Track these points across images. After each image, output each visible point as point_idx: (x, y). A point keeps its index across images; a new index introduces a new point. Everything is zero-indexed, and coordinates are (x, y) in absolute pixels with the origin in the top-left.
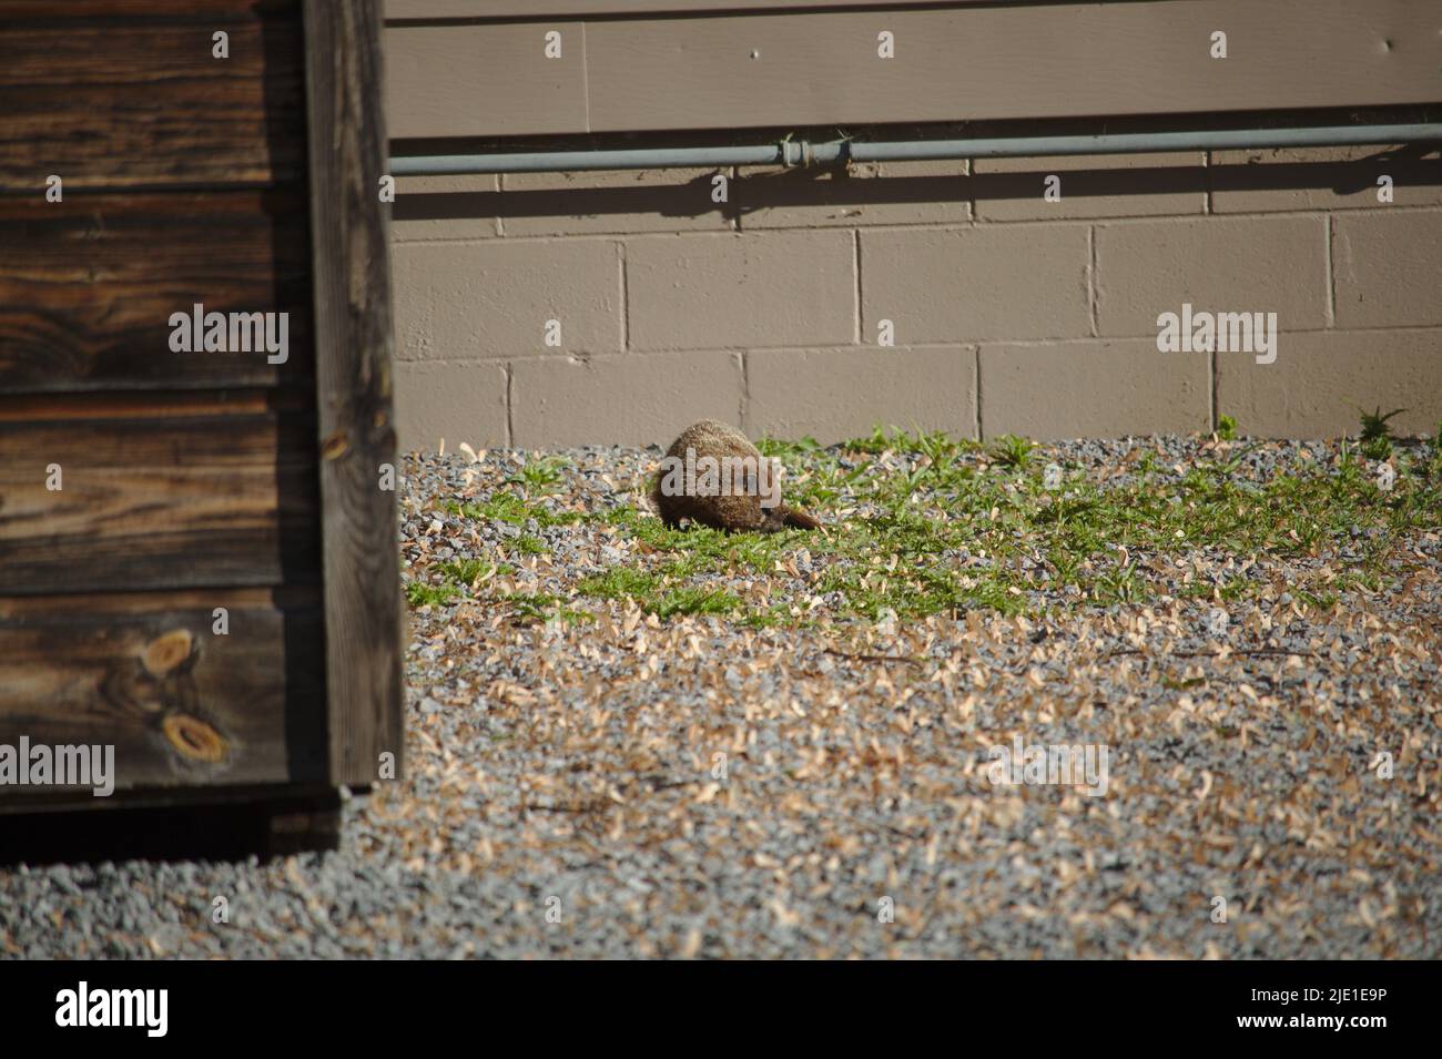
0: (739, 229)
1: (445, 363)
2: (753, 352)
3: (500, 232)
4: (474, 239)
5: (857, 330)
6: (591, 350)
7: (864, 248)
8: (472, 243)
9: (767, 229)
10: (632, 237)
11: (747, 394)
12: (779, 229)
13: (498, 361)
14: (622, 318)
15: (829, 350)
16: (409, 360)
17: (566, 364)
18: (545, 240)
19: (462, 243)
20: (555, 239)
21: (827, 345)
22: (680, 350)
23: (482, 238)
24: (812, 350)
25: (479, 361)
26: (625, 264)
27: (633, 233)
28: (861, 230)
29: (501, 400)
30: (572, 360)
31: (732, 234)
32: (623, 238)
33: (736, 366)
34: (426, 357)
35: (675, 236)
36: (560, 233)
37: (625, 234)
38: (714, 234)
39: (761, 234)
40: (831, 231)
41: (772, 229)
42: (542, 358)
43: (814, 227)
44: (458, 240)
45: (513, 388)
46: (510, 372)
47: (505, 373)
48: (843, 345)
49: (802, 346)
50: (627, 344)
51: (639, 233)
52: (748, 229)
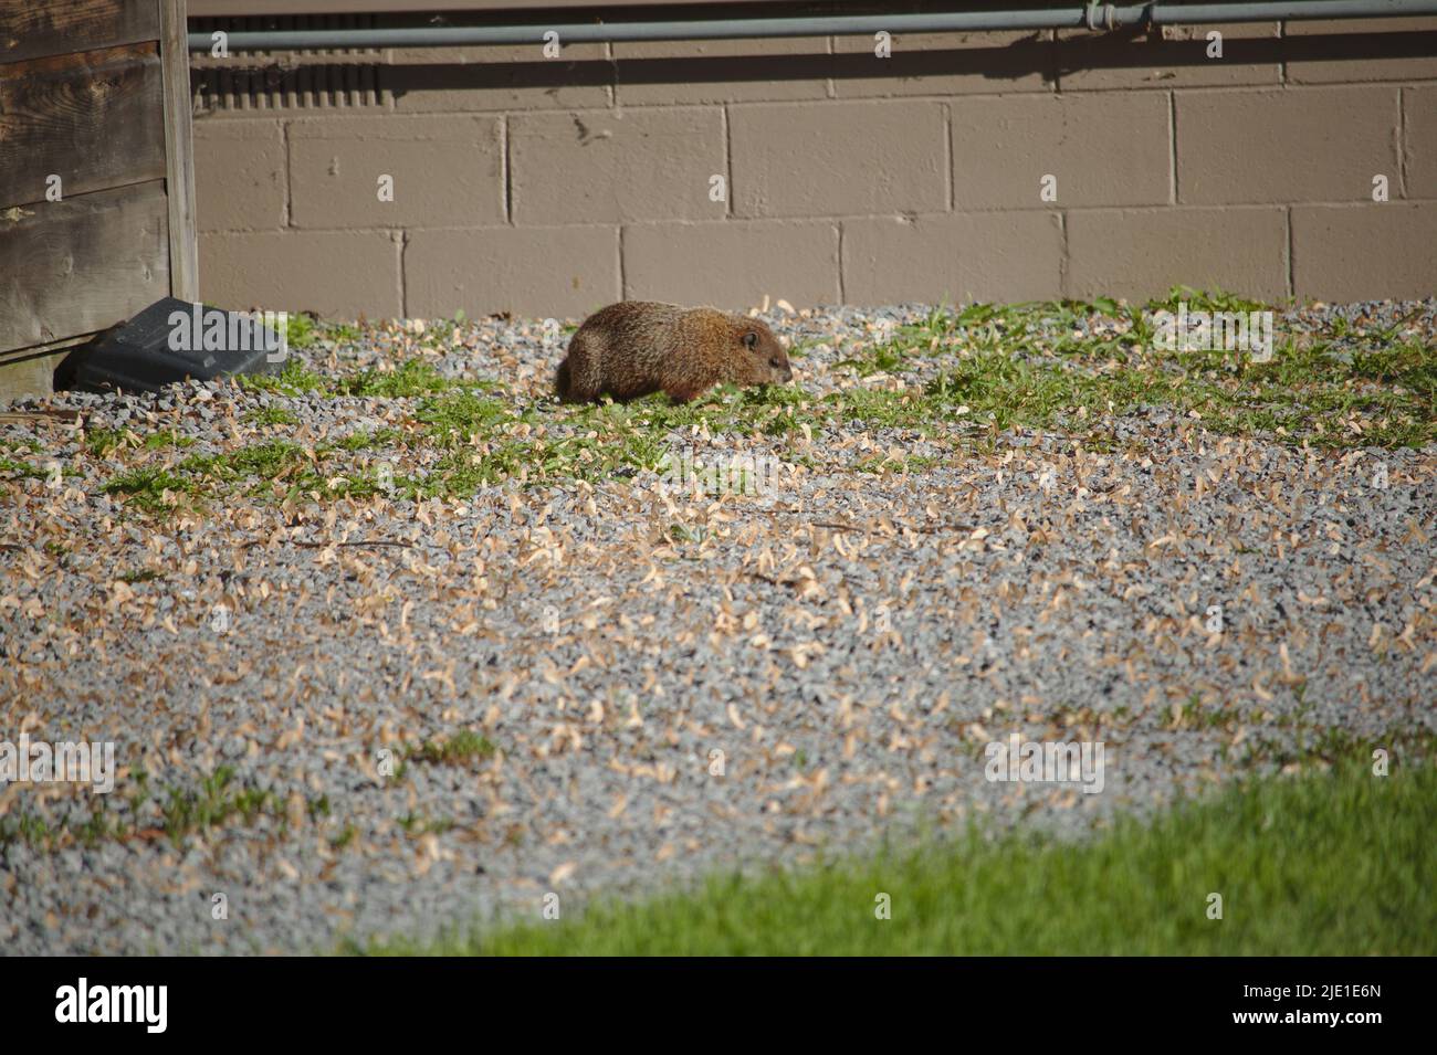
0: (1058, 91)
1: (780, 221)
2: (1072, 212)
3: (832, 93)
4: (806, 100)
5: (1172, 190)
6: (917, 209)
7: (1179, 110)
8: (804, 104)
9: (1084, 91)
10: (957, 99)
11: (1067, 253)
12: (1097, 91)
13: (830, 219)
14: (947, 179)
15: (1146, 211)
16: (747, 218)
17: (894, 223)
18: (874, 102)
19: (795, 104)
20: (883, 101)
21: (1143, 206)
22: (1003, 209)
23: (814, 99)
24: (1128, 210)
25: (812, 220)
26: (950, 125)
27: (957, 95)
28: (1176, 92)
29: (833, 258)
30: (900, 219)
31: (1050, 96)
32: (948, 100)
33: (1056, 226)
34: (762, 215)
35: (996, 97)
36: (889, 94)
37: (950, 95)
38: (1035, 96)
39: (1080, 95)
40: (1147, 92)
41: (1090, 91)
42: (872, 217)
43: (1130, 89)
44: (791, 101)
45: (844, 246)
46: (841, 231)
47: (837, 231)
48: (1157, 205)
49: (1121, 207)
50: (952, 204)
51: (963, 95)
52: (1066, 91)
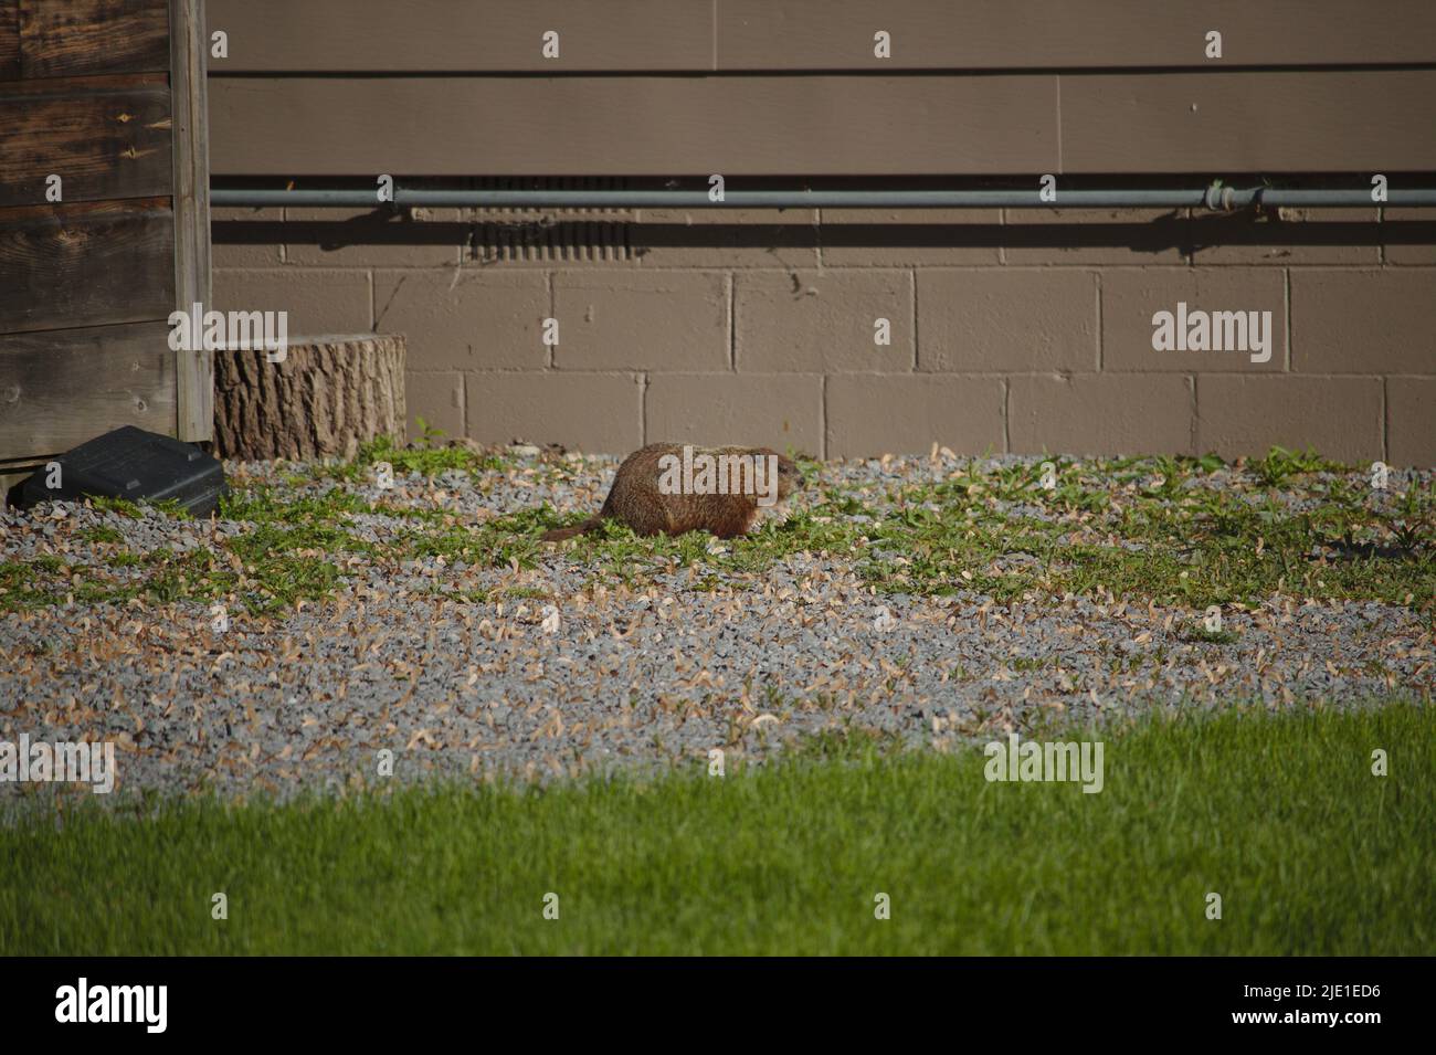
0: (1192, 265)
1: (957, 375)
2: (1202, 375)
3: (1003, 260)
4: (981, 266)
5: (1287, 358)
6: (1072, 369)
7: (1293, 285)
8: (979, 269)
9: (1213, 265)
10: (1107, 269)
11: (1197, 415)
12: (1225, 265)
13: (999, 375)
14: (1098, 342)
15: (1264, 376)
16: (930, 372)
17: (1052, 381)
18: (1038, 269)
19: (972, 269)
20: (1046, 269)
21: (1261, 372)
22: (1143, 371)
23: (989, 266)
24: (1249, 376)
25: (984, 375)
26: (1101, 292)
27: (1108, 265)
28: (1292, 269)
29: (1000, 410)
30: (1057, 377)
31: (1187, 268)
32: (1099, 269)
33: (1188, 387)
34: (943, 370)
35: (1140, 269)
36: (1050, 263)
37: (1101, 265)
38: (1173, 269)
39: (1210, 269)
40: (1267, 269)
41: (1219, 265)
42: (1034, 374)
43: (1252, 265)
44: (969, 266)
45: (1010, 398)
46: (1008, 386)
47: (1004, 387)
48: (1274, 372)
49: (1244, 372)
50: (1102, 366)
51: (1113, 265)
52: (1199, 265)
